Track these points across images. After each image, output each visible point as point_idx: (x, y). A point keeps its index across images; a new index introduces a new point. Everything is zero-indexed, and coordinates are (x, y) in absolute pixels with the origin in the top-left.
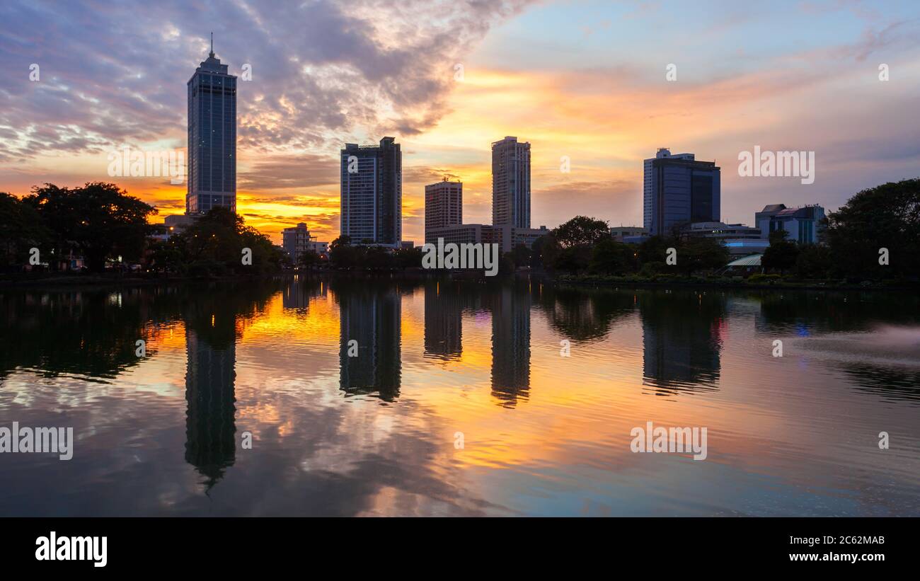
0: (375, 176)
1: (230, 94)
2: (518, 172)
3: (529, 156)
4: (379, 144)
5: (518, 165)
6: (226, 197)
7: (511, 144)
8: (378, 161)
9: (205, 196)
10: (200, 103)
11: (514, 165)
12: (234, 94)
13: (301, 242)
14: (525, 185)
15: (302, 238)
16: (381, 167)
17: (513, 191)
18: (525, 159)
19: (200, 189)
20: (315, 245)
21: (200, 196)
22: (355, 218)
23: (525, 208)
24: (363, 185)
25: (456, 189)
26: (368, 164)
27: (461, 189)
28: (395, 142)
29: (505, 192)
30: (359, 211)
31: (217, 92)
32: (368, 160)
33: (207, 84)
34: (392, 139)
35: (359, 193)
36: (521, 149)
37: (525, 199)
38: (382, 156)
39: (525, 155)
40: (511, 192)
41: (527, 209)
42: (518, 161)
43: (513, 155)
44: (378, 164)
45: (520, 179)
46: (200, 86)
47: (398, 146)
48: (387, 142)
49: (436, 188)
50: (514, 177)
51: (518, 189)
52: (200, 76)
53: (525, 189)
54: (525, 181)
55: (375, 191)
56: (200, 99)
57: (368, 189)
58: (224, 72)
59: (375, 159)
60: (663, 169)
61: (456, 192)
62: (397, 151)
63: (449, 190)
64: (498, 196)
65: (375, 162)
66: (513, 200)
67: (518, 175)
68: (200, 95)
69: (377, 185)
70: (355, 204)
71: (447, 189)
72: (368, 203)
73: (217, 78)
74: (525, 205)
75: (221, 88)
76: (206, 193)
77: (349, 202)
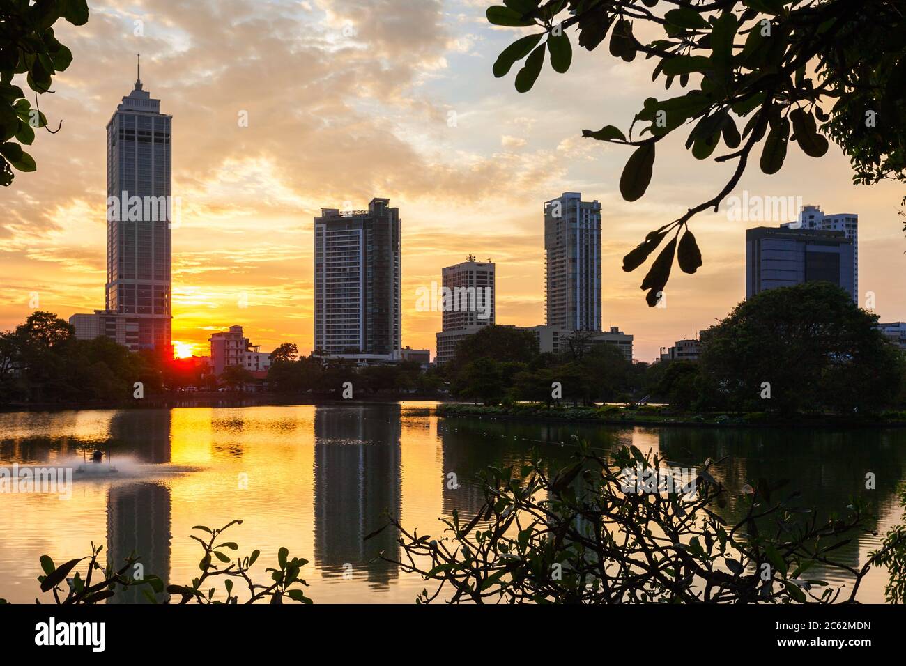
0: (361, 256)
1: (161, 141)
2: (581, 246)
3: (599, 222)
4: (367, 208)
5: (581, 236)
6: (156, 287)
7: (571, 204)
8: (365, 233)
9: (127, 286)
10: (121, 154)
11: (575, 235)
12: (168, 141)
13: (233, 353)
14: (592, 266)
15: (235, 348)
16: (370, 243)
17: (574, 274)
18: (592, 226)
19: (120, 276)
20: (257, 358)
21: (120, 286)
22: (333, 316)
23: (592, 300)
24: (345, 269)
25: (486, 273)
26: (351, 238)
27: (492, 273)
28: (391, 206)
29: (562, 276)
30: (339, 306)
31: (144, 139)
32: (351, 232)
33: (130, 128)
34: (386, 201)
35: (339, 280)
36: (587, 211)
37: (592, 286)
38: (371, 227)
39: (592, 220)
40: (570, 276)
41: (595, 300)
42: (581, 230)
43: (574, 220)
44: (365, 237)
45: (584, 257)
46: (121, 131)
47: (395, 211)
48: (379, 206)
49: (456, 271)
50: (575, 253)
51: (581, 270)
52: (121, 116)
53: (592, 271)
54: (592, 260)
55: (361, 276)
56: (121, 149)
57: (351, 274)
58: (154, 110)
59: (361, 230)
60: (759, 242)
61: (486, 278)
62: (393, 219)
63: (475, 275)
64: (554, 283)
65: (361, 235)
66: (574, 288)
67: (581, 251)
68: (121, 143)
69: (365, 269)
70: (334, 296)
71: (471, 272)
72: (351, 295)
73: (144, 119)
74: (592, 295)
75: (149, 133)
76: (129, 281)
77: (324, 293)
